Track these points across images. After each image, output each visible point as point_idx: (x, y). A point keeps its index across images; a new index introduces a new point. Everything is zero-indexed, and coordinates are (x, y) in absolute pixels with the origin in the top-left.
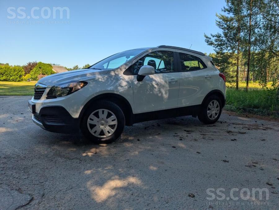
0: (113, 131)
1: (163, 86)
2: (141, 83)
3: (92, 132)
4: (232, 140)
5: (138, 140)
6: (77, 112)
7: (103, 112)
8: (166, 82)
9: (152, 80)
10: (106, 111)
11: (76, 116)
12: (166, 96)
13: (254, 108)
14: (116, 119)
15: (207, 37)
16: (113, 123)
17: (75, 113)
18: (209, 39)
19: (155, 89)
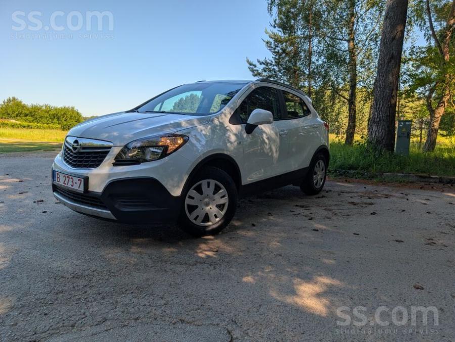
0: (223, 213)
1: (274, 141)
2: (250, 136)
3: (191, 217)
4: (371, 214)
5: (253, 225)
6: (178, 186)
7: (209, 184)
8: (276, 134)
9: (262, 132)
10: (213, 182)
11: (177, 192)
12: (276, 155)
13: (350, 169)
14: (227, 195)
15: (251, 64)
16: (222, 201)
17: (176, 188)
18: (253, 67)
19: (265, 145)
